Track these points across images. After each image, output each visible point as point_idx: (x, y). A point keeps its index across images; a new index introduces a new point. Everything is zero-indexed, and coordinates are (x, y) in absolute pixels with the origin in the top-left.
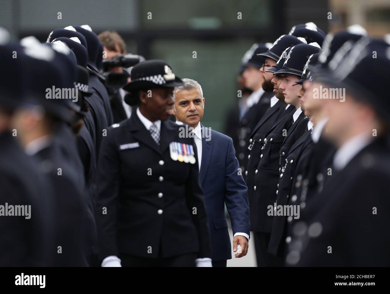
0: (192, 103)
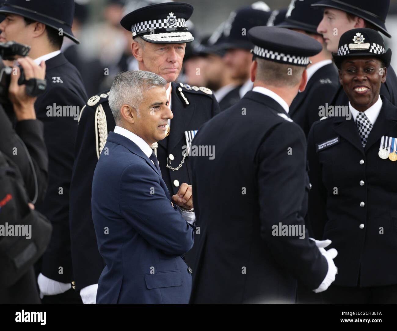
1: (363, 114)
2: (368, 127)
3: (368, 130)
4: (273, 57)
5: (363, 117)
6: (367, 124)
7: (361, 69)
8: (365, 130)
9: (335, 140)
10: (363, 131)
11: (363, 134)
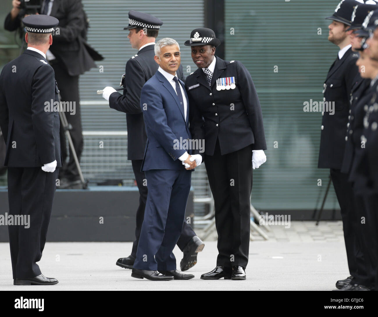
0: (173, 55)
1: (207, 69)
2: (211, 75)
3: (211, 76)
4: (33, 31)
5: (207, 70)
6: (210, 74)
7: (198, 51)
8: (210, 77)
9: (198, 85)
10: (209, 77)
11: (209, 79)
